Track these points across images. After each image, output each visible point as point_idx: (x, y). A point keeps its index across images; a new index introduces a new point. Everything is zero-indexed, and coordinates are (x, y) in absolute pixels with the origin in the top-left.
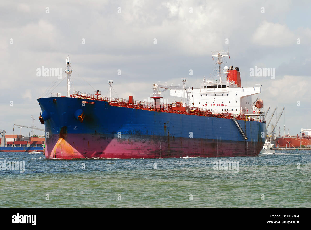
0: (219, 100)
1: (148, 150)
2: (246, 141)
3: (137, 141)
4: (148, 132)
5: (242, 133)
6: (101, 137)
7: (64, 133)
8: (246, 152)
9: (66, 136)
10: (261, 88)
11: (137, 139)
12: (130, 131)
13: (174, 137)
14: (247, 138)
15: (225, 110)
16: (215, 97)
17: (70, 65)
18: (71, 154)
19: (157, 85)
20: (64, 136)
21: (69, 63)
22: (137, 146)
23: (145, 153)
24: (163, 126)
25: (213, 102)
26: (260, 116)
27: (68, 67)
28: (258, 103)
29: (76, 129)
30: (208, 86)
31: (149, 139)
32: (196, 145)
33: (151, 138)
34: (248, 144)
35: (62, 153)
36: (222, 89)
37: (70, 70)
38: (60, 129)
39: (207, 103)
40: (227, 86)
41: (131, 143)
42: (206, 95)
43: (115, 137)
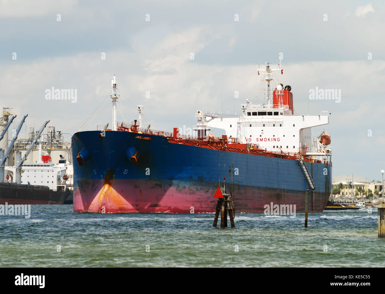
0: (269, 132)
1: (211, 202)
2: (312, 192)
3: (199, 189)
4: (211, 178)
5: (308, 181)
6: (156, 184)
7: (111, 178)
8: (312, 207)
9: (113, 181)
10: (329, 117)
11: (199, 187)
12: (191, 177)
13: (239, 185)
14: (314, 187)
15: (277, 147)
16: (263, 128)
17: (116, 87)
18: (120, 206)
19: (203, 112)
20: (111, 181)
21: (116, 84)
22: (199, 197)
23: (208, 206)
24: (228, 170)
25: (261, 136)
26: (327, 156)
27: (115, 91)
28: (325, 138)
29: (126, 172)
30: (253, 113)
31: (213, 188)
32: (260, 197)
33: (215, 186)
34: (314, 196)
35: (109, 204)
36: (273, 116)
37: (118, 94)
38: (105, 173)
39: (251, 136)
40: (281, 113)
41: (192, 193)
42: (251, 126)
43: (173, 185)
